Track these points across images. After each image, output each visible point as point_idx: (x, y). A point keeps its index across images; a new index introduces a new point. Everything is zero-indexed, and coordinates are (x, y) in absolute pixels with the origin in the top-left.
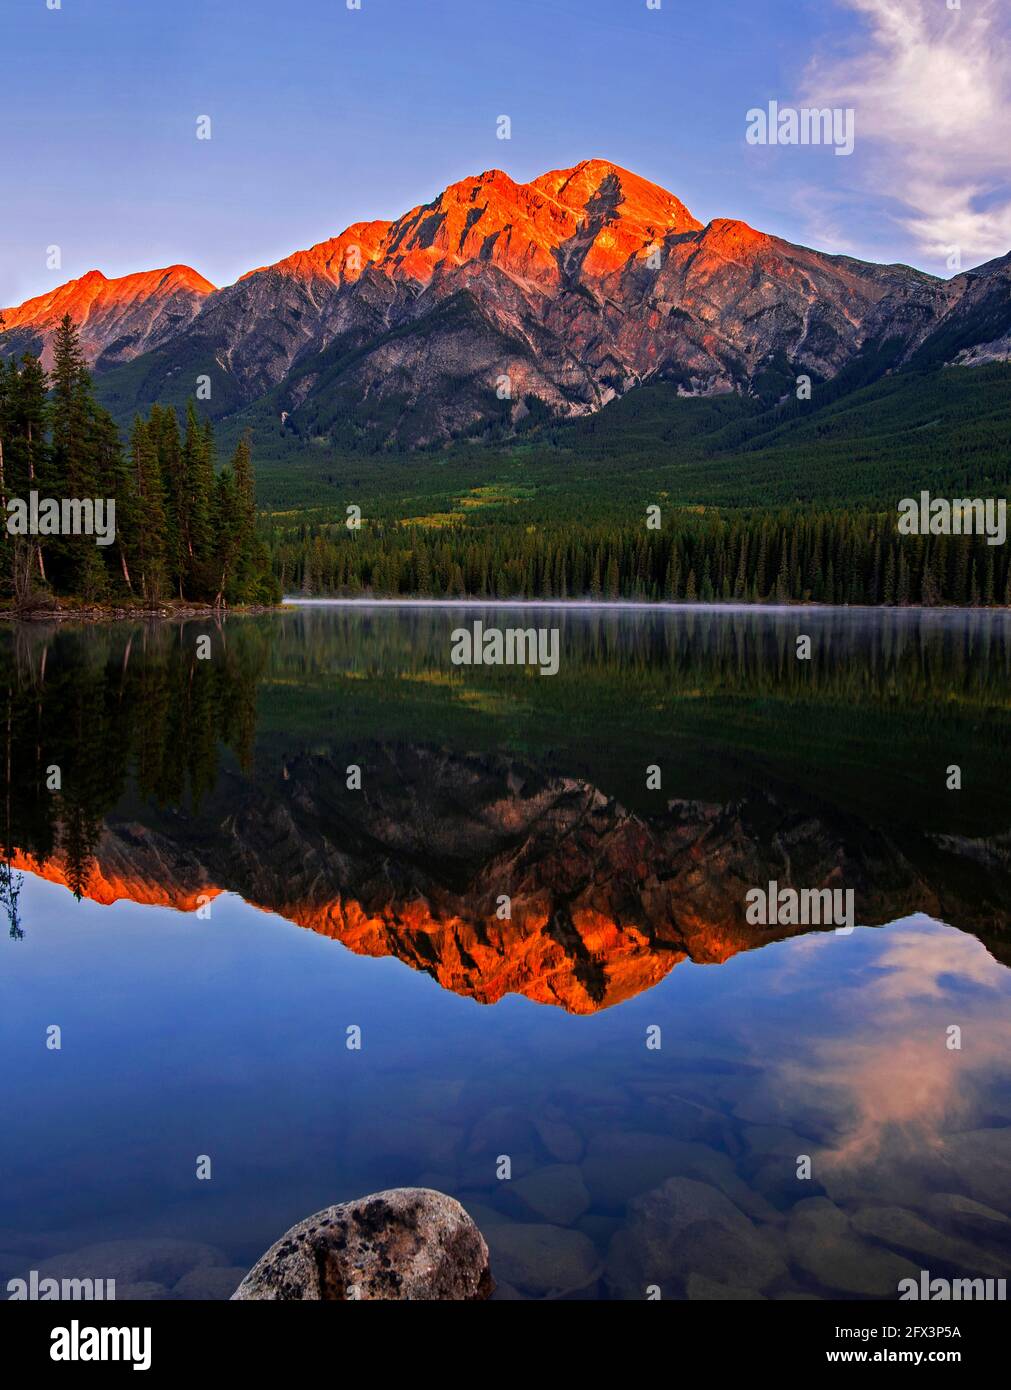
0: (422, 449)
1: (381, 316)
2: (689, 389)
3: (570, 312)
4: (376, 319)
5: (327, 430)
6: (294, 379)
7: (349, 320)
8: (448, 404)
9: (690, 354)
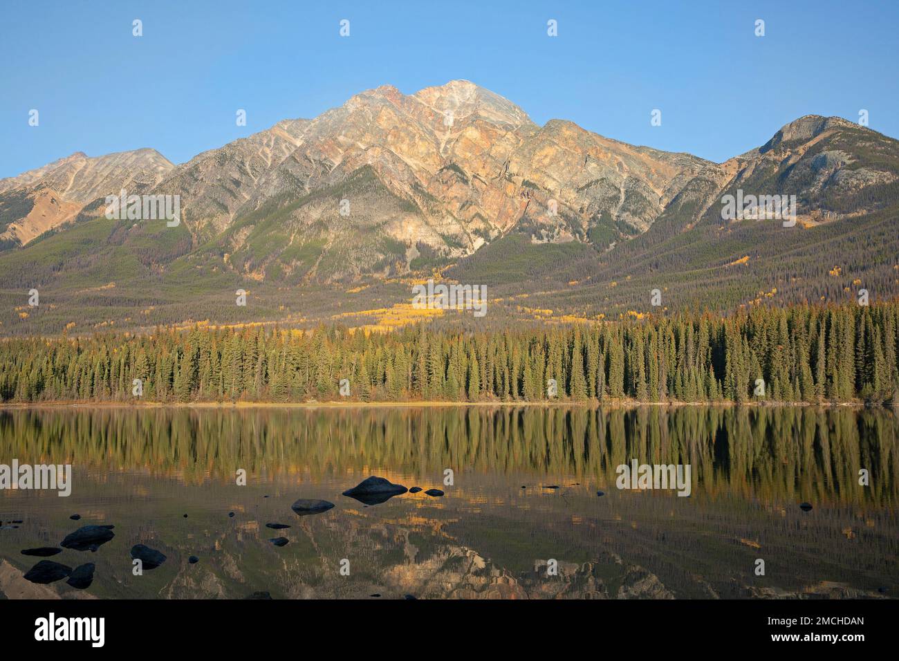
0: (336, 281)
1: (303, 184)
2: (540, 237)
3: (447, 182)
4: (299, 186)
5: (260, 266)
6: (235, 229)
7: (278, 187)
8: (357, 248)
9: (539, 213)
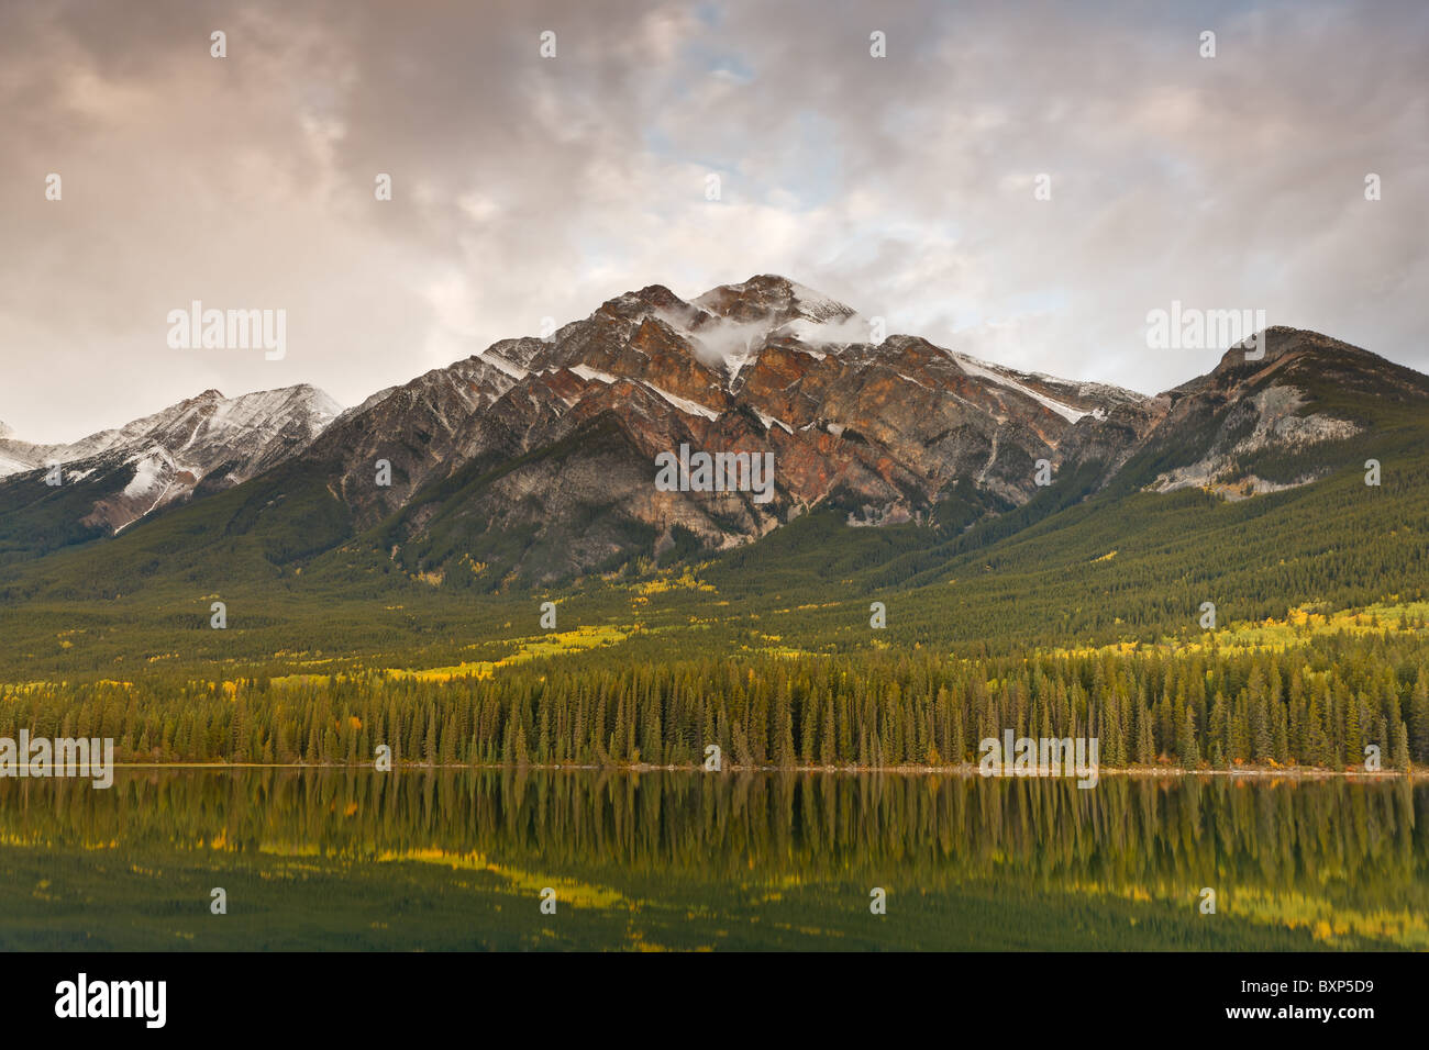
0: (547, 586)
1: (519, 439)
2: (861, 517)
3: (731, 434)
4: (512, 442)
5: (440, 564)
6: (413, 508)
7: (482, 444)
8: (581, 536)
9: (862, 480)
